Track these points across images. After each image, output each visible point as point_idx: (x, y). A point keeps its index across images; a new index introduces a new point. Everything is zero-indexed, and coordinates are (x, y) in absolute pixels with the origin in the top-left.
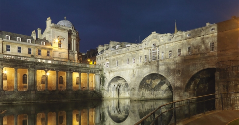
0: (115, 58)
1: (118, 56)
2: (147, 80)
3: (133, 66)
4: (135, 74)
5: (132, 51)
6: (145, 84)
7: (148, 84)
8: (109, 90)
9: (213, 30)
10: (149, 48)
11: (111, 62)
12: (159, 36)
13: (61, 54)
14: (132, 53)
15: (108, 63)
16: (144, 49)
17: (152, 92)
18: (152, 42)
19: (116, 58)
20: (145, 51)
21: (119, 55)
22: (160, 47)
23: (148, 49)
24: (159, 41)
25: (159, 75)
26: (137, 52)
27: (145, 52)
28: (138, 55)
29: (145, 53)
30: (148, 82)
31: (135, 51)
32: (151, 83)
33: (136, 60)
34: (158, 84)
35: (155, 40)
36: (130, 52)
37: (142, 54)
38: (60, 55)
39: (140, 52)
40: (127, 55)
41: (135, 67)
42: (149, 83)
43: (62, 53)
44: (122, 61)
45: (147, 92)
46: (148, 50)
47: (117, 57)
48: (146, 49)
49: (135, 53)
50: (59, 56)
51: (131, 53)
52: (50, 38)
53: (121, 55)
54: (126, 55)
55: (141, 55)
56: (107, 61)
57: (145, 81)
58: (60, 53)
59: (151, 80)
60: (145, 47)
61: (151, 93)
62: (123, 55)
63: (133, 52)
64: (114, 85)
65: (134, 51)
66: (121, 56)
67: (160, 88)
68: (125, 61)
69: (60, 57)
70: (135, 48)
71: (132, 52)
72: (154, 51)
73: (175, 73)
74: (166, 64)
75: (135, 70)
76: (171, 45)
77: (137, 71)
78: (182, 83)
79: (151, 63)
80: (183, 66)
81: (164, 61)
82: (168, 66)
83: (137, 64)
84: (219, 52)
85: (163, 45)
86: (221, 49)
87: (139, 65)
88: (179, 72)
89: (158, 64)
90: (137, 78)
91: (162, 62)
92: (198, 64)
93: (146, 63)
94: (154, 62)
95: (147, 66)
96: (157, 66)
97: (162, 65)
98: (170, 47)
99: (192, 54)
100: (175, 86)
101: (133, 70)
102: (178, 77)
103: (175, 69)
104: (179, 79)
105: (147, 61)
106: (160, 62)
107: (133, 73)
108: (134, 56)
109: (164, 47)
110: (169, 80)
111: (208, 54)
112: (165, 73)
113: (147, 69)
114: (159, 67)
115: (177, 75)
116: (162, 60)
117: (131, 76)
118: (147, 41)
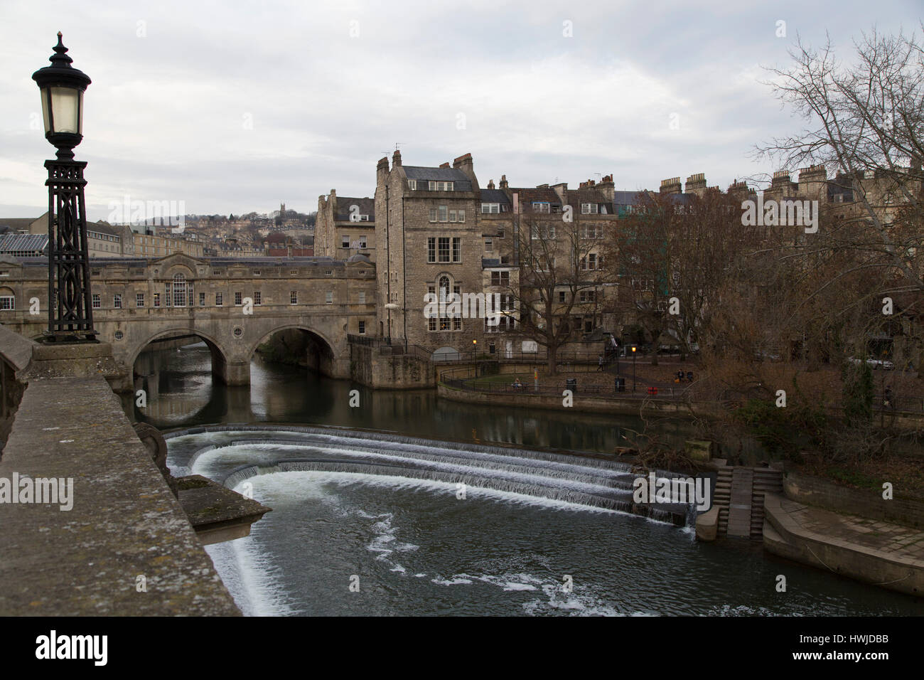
3: (119, 314)
4: (122, 329)
5: (115, 280)
10: (167, 282)
11: (25, 295)
12: (193, 261)
14: (112, 284)
15: (12, 297)
16: (154, 280)
18: (173, 269)
20: (157, 284)
22: (196, 283)
23: (163, 281)
24: (195, 271)
26: (129, 285)
27: (155, 287)
28: (133, 290)
29: (155, 289)
33: (126, 302)
35: (182, 267)
36: (107, 280)
37: (146, 289)
39: (140, 284)
40: (96, 287)
41: (124, 315)
46: (163, 284)
48: (157, 280)
49: (123, 285)
51: (107, 282)
55: (142, 291)
56: (6, 291)
60: (154, 277)
63: (117, 282)
65: (118, 280)
70: (123, 275)
71: (113, 282)
72: (179, 288)
73: (230, 334)
74: (213, 317)
75: (123, 324)
76: (221, 283)
77: (132, 325)
78: (246, 351)
79: (174, 312)
80: (247, 321)
81: (207, 311)
82: (216, 320)
83: (131, 311)
84: (304, 307)
85: (205, 281)
86: (306, 303)
87: (135, 313)
88: (238, 331)
89: (193, 315)
90: (131, 341)
91: (201, 311)
92: (273, 322)
93: (160, 311)
94: (181, 310)
95: (162, 316)
96: (190, 320)
97: (201, 318)
98: (218, 285)
99: (262, 304)
100: (232, 356)
101: (119, 322)
102: (236, 341)
103: (232, 326)
104: (240, 344)
105: (162, 305)
106: (197, 312)
107: (117, 329)
108: (119, 291)
109: (205, 284)
110: (219, 347)
111: (288, 307)
112: (210, 334)
113: (162, 323)
114: (195, 321)
115: (235, 338)
116: (201, 308)
117: (111, 337)
118: (160, 264)
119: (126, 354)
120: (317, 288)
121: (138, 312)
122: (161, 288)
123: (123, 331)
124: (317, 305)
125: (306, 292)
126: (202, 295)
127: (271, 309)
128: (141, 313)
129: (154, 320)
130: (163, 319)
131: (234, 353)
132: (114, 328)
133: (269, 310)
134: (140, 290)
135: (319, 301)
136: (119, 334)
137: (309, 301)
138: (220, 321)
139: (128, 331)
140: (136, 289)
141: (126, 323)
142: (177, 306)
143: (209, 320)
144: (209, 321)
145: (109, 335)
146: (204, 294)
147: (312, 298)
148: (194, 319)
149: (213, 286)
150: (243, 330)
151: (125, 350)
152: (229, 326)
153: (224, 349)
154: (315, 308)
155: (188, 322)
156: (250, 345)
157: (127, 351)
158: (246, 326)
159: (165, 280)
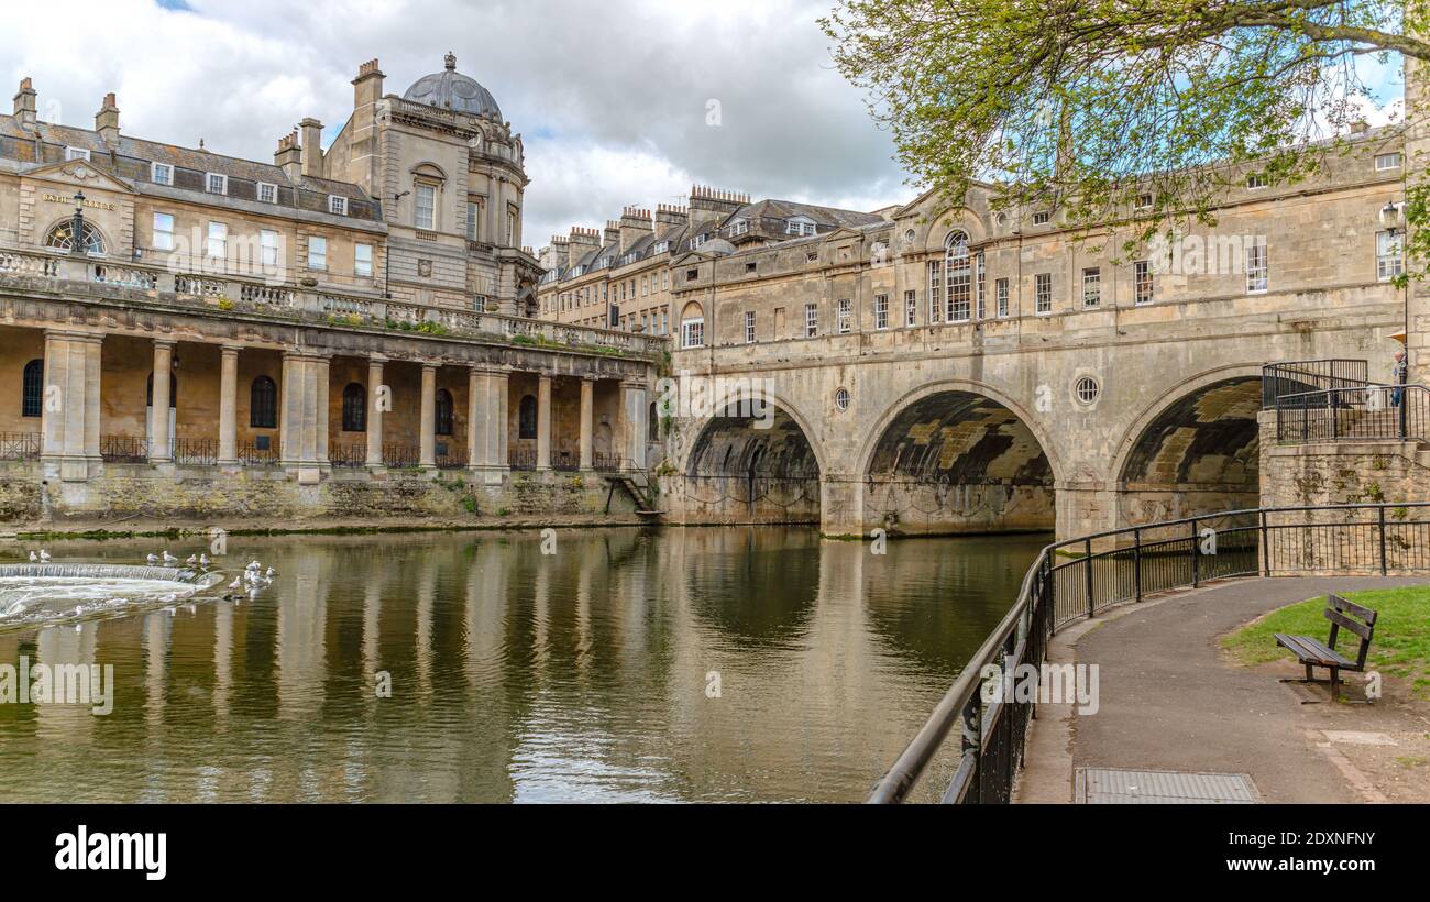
0: (736, 297)
1: (755, 290)
2: (917, 427)
3: (842, 346)
4: (847, 385)
5: (838, 267)
6: (902, 445)
7: (920, 448)
8: (701, 473)
9: (1259, 184)
10: (931, 257)
11: (716, 316)
12: (984, 195)
13: (430, 262)
14: (835, 276)
15: (701, 321)
16: (904, 256)
17: (942, 491)
18: (946, 222)
19: (743, 297)
20: (909, 267)
21: (761, 284)
22: (988, 253)
23: (924, 258)
24: (987, 220)
25: (981, 400)
26: (864, 274)
27: (906, 273)
28: (871, 286)
29: (907, 279)
30: (921, 434)
31: (853, 265)
32: (937, 441)
33: (859, 316)
34: (974, 450)
35: (964, 214)
36: (825, 270)
37: (890, 283)
38: (425, 268)
39: (882, 271)
40: (810, 288)
41: (850, 350)
42: (926, 441)
43: (434, 258)
44: (780, 316)
45: (915, 489)
46: (922, 265)
47: (752, 291)
48: (910, 257)
49: (852, 278)
50: (420, 274)
51: (828, 274)
52: (373, 172)
53: (772, 282)
54: (800, 283)
55: (884, 288)
56: (693, 310)
57: (907, 430)
58: (427, 257)
59: (935, 423)
60: (905, 249)
61: (937, 498)
62: (785, 283)
63: (842, 271)
64: (727, 448)
65: (844, 267)
66: (775, 287)
67: (984, 472)
68: (795, 316)
69: (426, 281)
70: (854, 253)
71: (835, 272)
72: (958, 274)
73: (1065, 395)
74: (1024, 346)
75: (850, 370)
76: (1047, 244)
77: (865, 373)
78: (1104, 450)
79: (943, 335)
80: (1111, 357)
81: (1013, 329)
82: (1032, 355)
83: (864, 339)
84: (1293, 298)
85: (1008, 245)
86: (1301, 285)
87: (871, 344)
88: (1087, 388)
89: (981, 345)
90: (860, 412)
91: (1000, 331)
92: (1187, 354)
93: (913, 335)
94: (956, 330)
95: (918, 348)
96: (974, 355)
97: (998, 351)
98: (1041, 254)
99: (1159, 298)
100: (1070, 464)
101: (842, 366)
102: (1082, 416)
103: (1070, 374)
104: (1088, 427)
105: (920, 321)
106: (988, 332)
107: (838, 385)
108: (846, 293)
109: (1010, 254)
110: (1037, 433)
111: (1236, 303)
112: (1016, 395)
113: (918, 368)
114: (985, 358)
115: (1076, 408)
116: (999, 323)
117: (829, 401)
118: (917, 215)
119: (852, 444)
120: (1343, 223)
121: (876, 339)
122: (915, 276)
123: (849, 390)
124: (1339, 288)
125: (1296, 245)
126: (1003, 283)
127: (1182, 313)
128: (881, 342)
129: (901, 358)
130: (918, 358)
131: (1074, 456)
132: (834, 382)
133: (1178, 316)
134: (881, 287)
135: (1345, 274)
136: (843, 395)
137: (1313, 275)
138: (1041, 356)
139: (858, 389)
140: (875, 284)
141: (853, 367)
142: (953, 322)
143: (1016, 356)
144: (1014, 359)
145: (826, 399)
146: (1007, 280)
147: (1322, 261)
148: (981, 354)
149: (1028, 256)
150: (1100, 381)
151: (849, 435)
152: (1064, 373)
153: (1048, 440)
154: (1330, 299)
155: (968, 362)
156: (1118, 430)
157: (855, 438)
158: (1108, 372)
159: (926, 254)
